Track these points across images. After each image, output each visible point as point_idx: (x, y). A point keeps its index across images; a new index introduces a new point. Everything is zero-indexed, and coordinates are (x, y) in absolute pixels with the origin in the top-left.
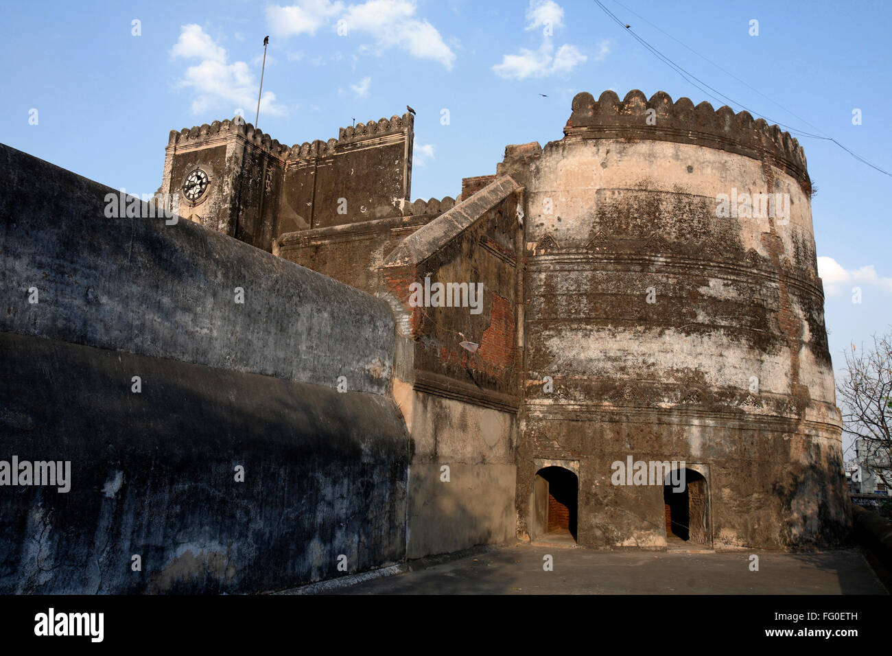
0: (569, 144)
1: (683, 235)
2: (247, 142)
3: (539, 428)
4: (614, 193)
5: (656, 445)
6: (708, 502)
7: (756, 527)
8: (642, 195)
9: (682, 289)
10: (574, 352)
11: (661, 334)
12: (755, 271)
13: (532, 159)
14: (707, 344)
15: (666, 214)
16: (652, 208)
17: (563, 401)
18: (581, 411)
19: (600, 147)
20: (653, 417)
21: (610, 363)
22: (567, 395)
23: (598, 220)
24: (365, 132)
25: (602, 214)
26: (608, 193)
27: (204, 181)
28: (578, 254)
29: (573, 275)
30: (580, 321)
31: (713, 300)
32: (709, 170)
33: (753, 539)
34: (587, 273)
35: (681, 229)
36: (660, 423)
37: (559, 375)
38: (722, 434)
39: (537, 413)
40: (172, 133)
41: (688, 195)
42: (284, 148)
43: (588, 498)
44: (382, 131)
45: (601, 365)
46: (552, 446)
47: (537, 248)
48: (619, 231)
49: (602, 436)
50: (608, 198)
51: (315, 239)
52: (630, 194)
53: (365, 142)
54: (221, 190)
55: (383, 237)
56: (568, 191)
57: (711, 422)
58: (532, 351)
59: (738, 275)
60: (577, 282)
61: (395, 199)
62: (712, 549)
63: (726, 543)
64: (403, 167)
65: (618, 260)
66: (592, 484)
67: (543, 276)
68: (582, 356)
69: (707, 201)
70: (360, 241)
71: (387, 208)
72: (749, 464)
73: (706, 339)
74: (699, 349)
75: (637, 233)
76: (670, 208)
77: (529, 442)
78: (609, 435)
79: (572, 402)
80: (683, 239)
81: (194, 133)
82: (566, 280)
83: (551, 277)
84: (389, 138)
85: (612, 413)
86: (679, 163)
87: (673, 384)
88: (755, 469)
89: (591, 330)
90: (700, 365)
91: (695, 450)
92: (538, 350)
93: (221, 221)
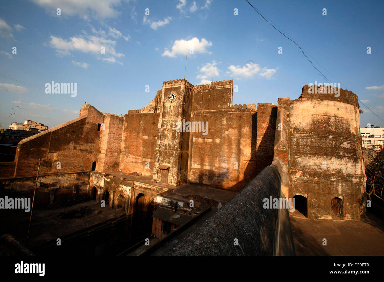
0: (303, 100)
1: (337, 129)
2: (186, 86)
3: (295, 184)
4: (317, 116)
5: (330, 191)
6: (343, 206)
7: (354, 213)
8: (325, 117)
9: (336, 145)
10: (306, 163)
11: (331, 159)
12: (354, 139)
13: (290, 104)
14: (343, 161)
15: (332, 123)
16: (328, 121)
17: (303, 177)
18: (308, 180)
19: (313, 102)
20: (329, 183)
21: (316, 167)
22: (304, 175)
23: (312, 124)
24: (219, 83)
25: (313, 122)
26: (315, 116)
27: (174, 96)
28: (307, 134)
29: (305, 140)
30: (307, 154)
31: (344, 148)
32: (343, 109)
33: (354, 216)
34: (309, 140)
35: (336, 127)
36: (331, 184)
37: (301, 169)
38: (347, 187)
39: (294, 180)
40: (164, 82)
41: (338, 117)
42: (193, 86)
43: (310, 205)
44: (224, 84)
45: (314, 167)
46: (299, 189)
47: (293, 131)
48: (319, 127)
49: (314, 188)
50: (315, 118)
51: (205, 113)
52: (322, 116)
53: (219, 87)
54: (179, 99)
55: (226, 114)
56: (303, 115)
57: (344, 184)
58: (292, 161)
59: (350, 141)
60: (306, 142)
61: (229, 104)
62: (344, 220)
63: (347, 218)
64: (231, 95)
65: (318, 136)
66: (311, 201)
67: (295, 139)
68: (308, 164)
69: (343, 119)
70: (219, 115)
71: (226, 106)
72: (353, 196)
73: (343, 160)
74: (341, 163)
75: (324, 128)
76: (333, 121)
77: (291, 187)
78: (316, 188)
79: (306, 178)
80: (336, 130)
81: (171, 82)
82: (303, 141)
83: (298, 140)
84: (226, 86)
85: (317, 181)
86: (335, 107)
87: (335, 173)
88: (354, 197)
89: (311, 157)
90: (341, 168)
91: (340, 192)
92: (294, 161)
93: (180, 108)
